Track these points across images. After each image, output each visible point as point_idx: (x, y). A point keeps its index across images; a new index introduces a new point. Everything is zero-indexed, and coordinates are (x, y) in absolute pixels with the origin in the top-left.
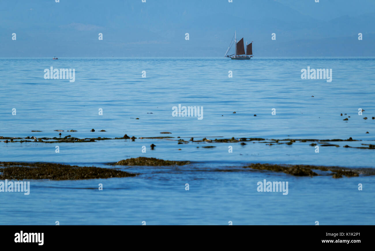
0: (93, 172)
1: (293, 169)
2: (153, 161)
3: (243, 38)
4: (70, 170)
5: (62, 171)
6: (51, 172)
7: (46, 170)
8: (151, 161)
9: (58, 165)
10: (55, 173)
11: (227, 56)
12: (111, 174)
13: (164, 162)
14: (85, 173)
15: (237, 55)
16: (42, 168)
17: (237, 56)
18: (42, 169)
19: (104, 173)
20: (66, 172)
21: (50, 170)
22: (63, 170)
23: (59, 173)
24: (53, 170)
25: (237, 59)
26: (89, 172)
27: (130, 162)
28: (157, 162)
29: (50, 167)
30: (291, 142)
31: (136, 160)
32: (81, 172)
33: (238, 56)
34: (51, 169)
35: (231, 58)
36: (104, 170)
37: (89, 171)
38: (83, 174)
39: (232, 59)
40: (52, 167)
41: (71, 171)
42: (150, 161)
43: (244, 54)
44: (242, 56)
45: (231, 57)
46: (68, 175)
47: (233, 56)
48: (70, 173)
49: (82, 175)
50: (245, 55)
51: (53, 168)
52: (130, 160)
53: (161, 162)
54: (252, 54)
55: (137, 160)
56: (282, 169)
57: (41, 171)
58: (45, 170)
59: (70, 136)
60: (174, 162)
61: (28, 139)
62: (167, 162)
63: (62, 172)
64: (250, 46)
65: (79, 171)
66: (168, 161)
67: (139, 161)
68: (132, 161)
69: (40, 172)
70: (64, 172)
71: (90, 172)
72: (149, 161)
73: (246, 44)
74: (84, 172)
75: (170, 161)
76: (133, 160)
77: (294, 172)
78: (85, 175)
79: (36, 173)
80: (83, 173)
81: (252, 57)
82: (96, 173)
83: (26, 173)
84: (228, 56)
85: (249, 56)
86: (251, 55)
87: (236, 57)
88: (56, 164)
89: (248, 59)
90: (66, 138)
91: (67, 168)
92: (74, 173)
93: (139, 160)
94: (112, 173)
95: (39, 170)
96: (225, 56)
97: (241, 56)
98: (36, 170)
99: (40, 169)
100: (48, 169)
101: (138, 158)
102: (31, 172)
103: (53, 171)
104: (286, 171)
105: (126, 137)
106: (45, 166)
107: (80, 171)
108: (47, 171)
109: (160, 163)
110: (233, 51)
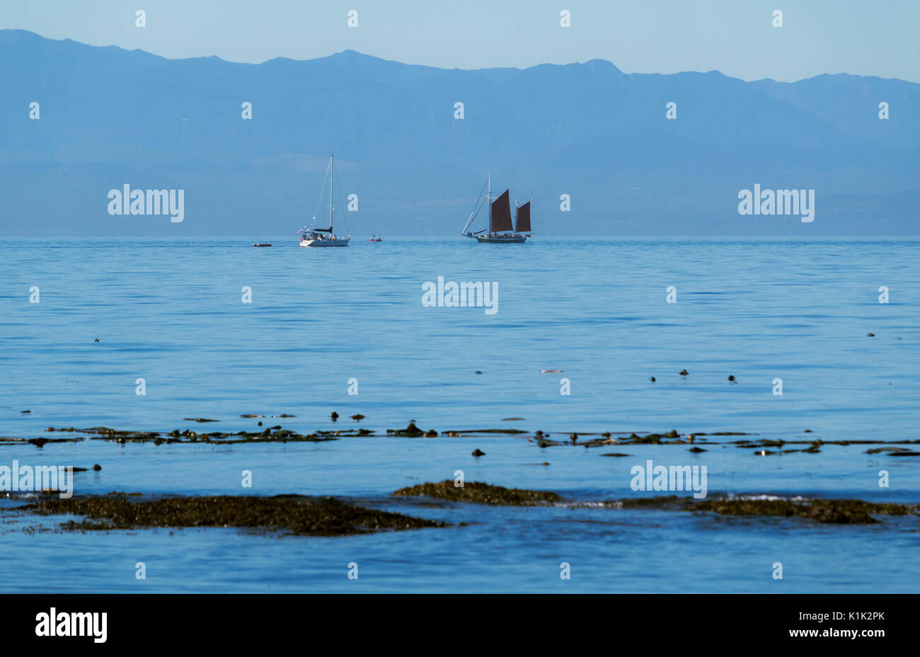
0: (331, 518)
1: (822, 511)
2: (478, 491)
3: (507, 191)
4: (275, 513)
5: (257, 514)
6: (229, 517)
7: (219, 513)
8: (474, 491)
9: (246, 501)
10: (239, 518)
11: (466, 234)
12: (376, 522)
13: (505, 494)
14: (313, 521)
15: (493, 230)
16: (208, 506)
17: (493, 233)
18: (208, 510)
19: (360, 520)
20: (265, 517)
21: (228, 511)
22: (260, 512)
23: (250, 519)
24: (234, 512)
25: (491, 241)
26: (323, 517)
27: (423, 492)
28: (488, 492)
29: (228, 505)
30: (815, 447)
31: (437, 488)
32: (304, 516)
33: (496, 234)
34: (231, 509)
35: (478, 239)
36: (360, 512)
37: (323, 514)
38: (307, 522)
39: (480, 241)
40: (232, 504)
41: (279, 515)
42: (472, 491)
43: (511, 229)
44: (505, 234)
45: (477, 237)
46: (271, 523)
47: (482, 234)
48: (277, 518)
49: (305, 524)
50: (512, 233)
51: (235, 507)
52: (423, 489)
53: (500, 492)
54: (530, 230)
55: (440, 487)
56: (795, 510)
57: (207, 515)
58: (215, 512)
59: (278, 427)
60: (530, 494)
61: (176, 437)
62: (514, 493)
63: (256, 518)
64: (525, 211)
65: (297, 514)
66: (515, 490)
67: (445, 491)
68: (428, 490)
69: (204, 517)
70: (262, 516)
71: (326, 518)
72: (469, 490)
73: (515, 204)
74: (309, 517)
75: (520, 491)
76: (430, 488)
77: (823, 518)
78: (312, 524)
79: (194, 518)
80: (309, 519)
81: (529, 236)
82: (339, 520)
83: (170, 519)
84: (470, 235)
85: (523, 234)
86: (526, 233)
87: (490, 236)
88: (242, 498)
89: (520, 241)
90: (268, 432)
91: (269, 508)
92: (287, 519)
93: (446, 487)
94: (378, 519)
95: (200, 511)
96: (463, 235)
97: (501, 233)
98: (194, 512)
99: (204, 508)
100: (221, 510)
101: (442, 482)
102: (182, 517)
103: (235, 515)
104: (805, 514)
105: (413, 432)
106: (215, 501)
107: (300, 515)
108: (221, 515)
109: (497, 495)
110: (484, 222)
